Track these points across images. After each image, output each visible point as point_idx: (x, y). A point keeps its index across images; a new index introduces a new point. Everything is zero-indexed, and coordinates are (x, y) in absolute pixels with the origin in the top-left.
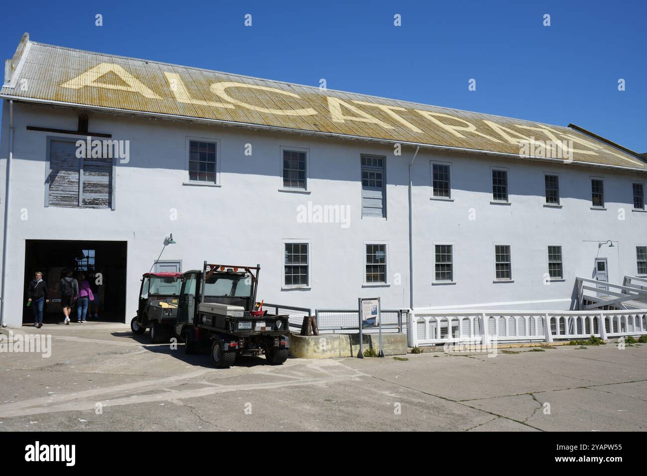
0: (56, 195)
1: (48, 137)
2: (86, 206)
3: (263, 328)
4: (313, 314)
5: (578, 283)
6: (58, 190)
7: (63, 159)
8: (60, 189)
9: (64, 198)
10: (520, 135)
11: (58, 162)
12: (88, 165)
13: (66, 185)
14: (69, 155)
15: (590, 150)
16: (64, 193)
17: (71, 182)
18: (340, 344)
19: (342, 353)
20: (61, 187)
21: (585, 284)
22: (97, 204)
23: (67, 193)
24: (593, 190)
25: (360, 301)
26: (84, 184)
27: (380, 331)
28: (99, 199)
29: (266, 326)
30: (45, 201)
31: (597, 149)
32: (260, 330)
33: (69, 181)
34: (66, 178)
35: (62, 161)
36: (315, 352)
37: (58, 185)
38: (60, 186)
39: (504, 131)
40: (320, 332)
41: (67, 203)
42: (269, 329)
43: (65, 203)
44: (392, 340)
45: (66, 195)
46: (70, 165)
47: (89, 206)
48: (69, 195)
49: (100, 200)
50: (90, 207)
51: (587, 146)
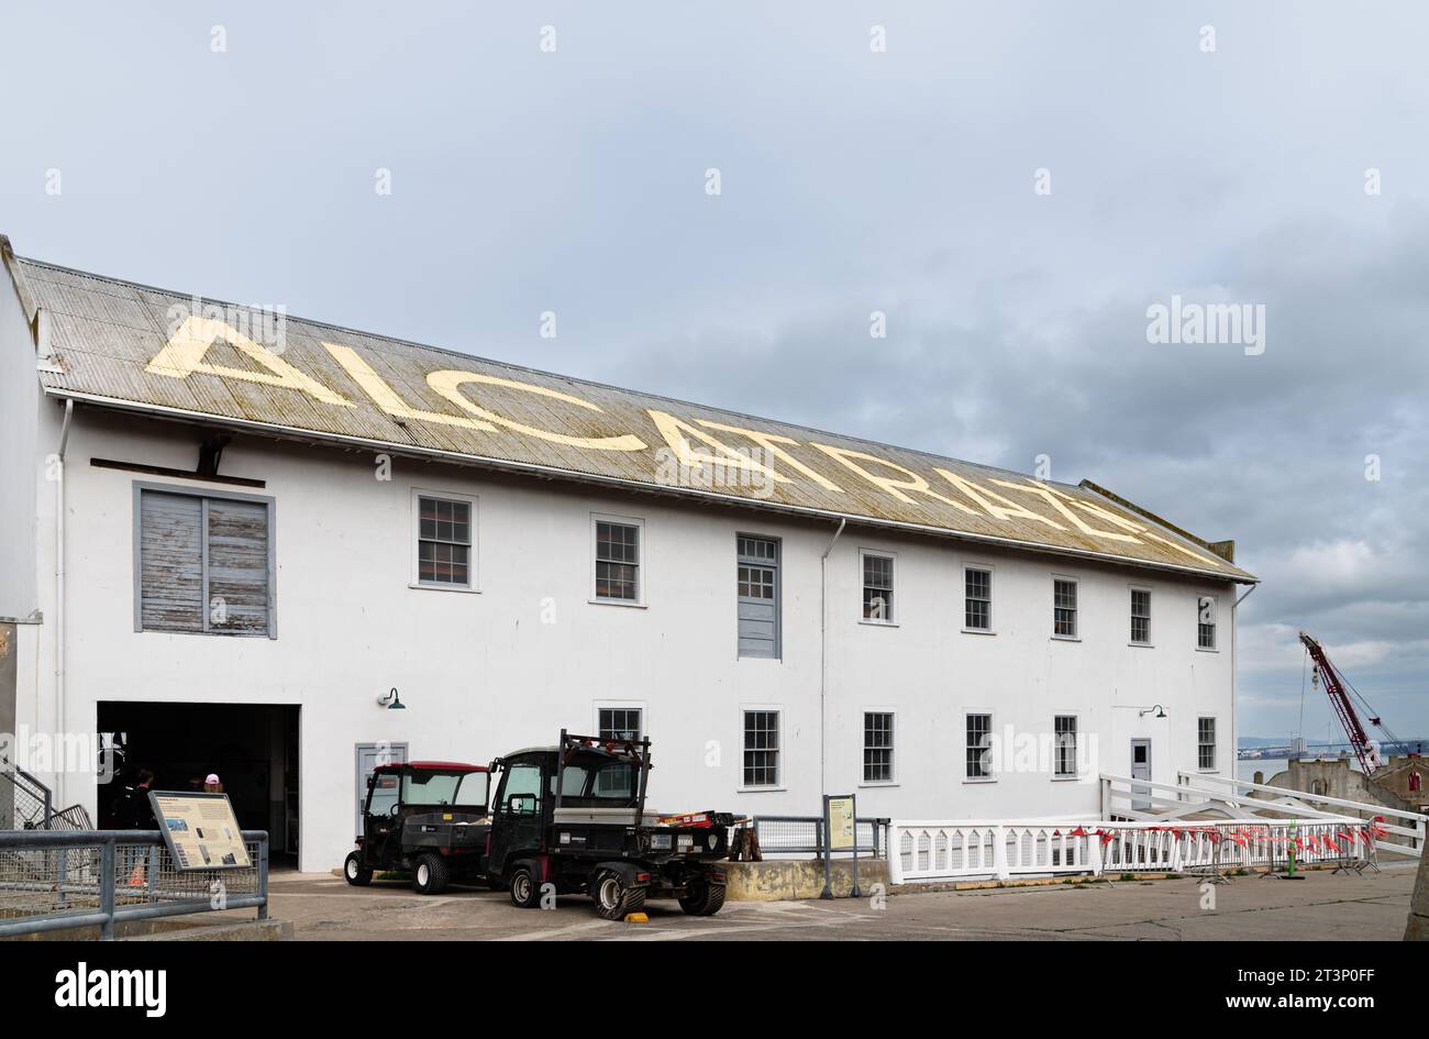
0: (155, 607)
1: (135, 483)
2: (217, 631)
3: (690, 848)
4: (750, 825)
5: (1104, 783)
6: (158, 597)
7: (165, 531)
8: (162, 595)
9: (172, 614)
10: (1004, 501)
11: (155, 536)
12: (217, 545)
13: (173, 586)
14: (177, 523)
15: (1125, 533)
16: (170, 602)
17: (185, 580)
18: (793, 877)
19: (797, 891)
20: (164, 591)
21: (1114, 785)
22: (239, 627)
23: (178, 603)
24: (1134, 611)
25: (826, 799)
26: (211, 584)
27: (855, 855)
28: (242, 616)
29: (694, 844)
30: (136, 620)
31: (1137, 532)
32: (685, 851)
33: (179, 579)
34: (173, 571)
35: (165, 536)
36: (759, 888)
37: (158, 587)
38: (162, 588)
39: (976, 491)
40: (764, 856)
41: (180, 624)
42: (698, 849)
43: (172, 623)
44: (869, 870)
45: (175, 609)
46: (180, 544)
47: (222, 631)
48: (181, 609)
49: (244, 618)
50: (225, 634)
51: (1123, 526)
